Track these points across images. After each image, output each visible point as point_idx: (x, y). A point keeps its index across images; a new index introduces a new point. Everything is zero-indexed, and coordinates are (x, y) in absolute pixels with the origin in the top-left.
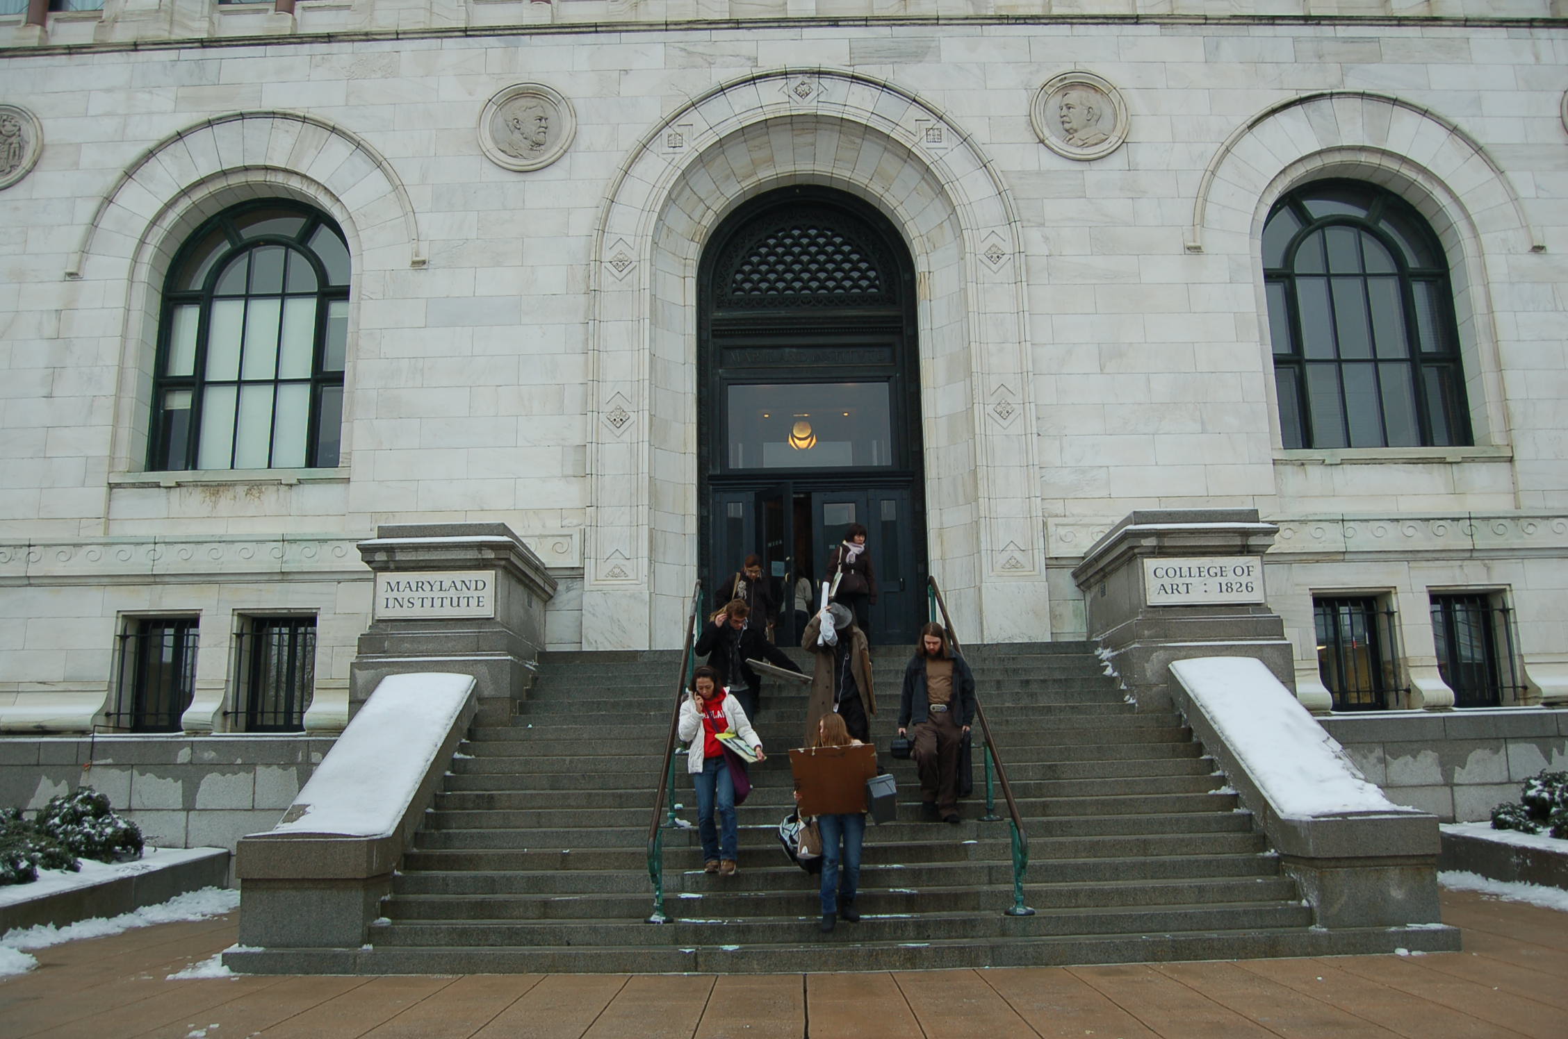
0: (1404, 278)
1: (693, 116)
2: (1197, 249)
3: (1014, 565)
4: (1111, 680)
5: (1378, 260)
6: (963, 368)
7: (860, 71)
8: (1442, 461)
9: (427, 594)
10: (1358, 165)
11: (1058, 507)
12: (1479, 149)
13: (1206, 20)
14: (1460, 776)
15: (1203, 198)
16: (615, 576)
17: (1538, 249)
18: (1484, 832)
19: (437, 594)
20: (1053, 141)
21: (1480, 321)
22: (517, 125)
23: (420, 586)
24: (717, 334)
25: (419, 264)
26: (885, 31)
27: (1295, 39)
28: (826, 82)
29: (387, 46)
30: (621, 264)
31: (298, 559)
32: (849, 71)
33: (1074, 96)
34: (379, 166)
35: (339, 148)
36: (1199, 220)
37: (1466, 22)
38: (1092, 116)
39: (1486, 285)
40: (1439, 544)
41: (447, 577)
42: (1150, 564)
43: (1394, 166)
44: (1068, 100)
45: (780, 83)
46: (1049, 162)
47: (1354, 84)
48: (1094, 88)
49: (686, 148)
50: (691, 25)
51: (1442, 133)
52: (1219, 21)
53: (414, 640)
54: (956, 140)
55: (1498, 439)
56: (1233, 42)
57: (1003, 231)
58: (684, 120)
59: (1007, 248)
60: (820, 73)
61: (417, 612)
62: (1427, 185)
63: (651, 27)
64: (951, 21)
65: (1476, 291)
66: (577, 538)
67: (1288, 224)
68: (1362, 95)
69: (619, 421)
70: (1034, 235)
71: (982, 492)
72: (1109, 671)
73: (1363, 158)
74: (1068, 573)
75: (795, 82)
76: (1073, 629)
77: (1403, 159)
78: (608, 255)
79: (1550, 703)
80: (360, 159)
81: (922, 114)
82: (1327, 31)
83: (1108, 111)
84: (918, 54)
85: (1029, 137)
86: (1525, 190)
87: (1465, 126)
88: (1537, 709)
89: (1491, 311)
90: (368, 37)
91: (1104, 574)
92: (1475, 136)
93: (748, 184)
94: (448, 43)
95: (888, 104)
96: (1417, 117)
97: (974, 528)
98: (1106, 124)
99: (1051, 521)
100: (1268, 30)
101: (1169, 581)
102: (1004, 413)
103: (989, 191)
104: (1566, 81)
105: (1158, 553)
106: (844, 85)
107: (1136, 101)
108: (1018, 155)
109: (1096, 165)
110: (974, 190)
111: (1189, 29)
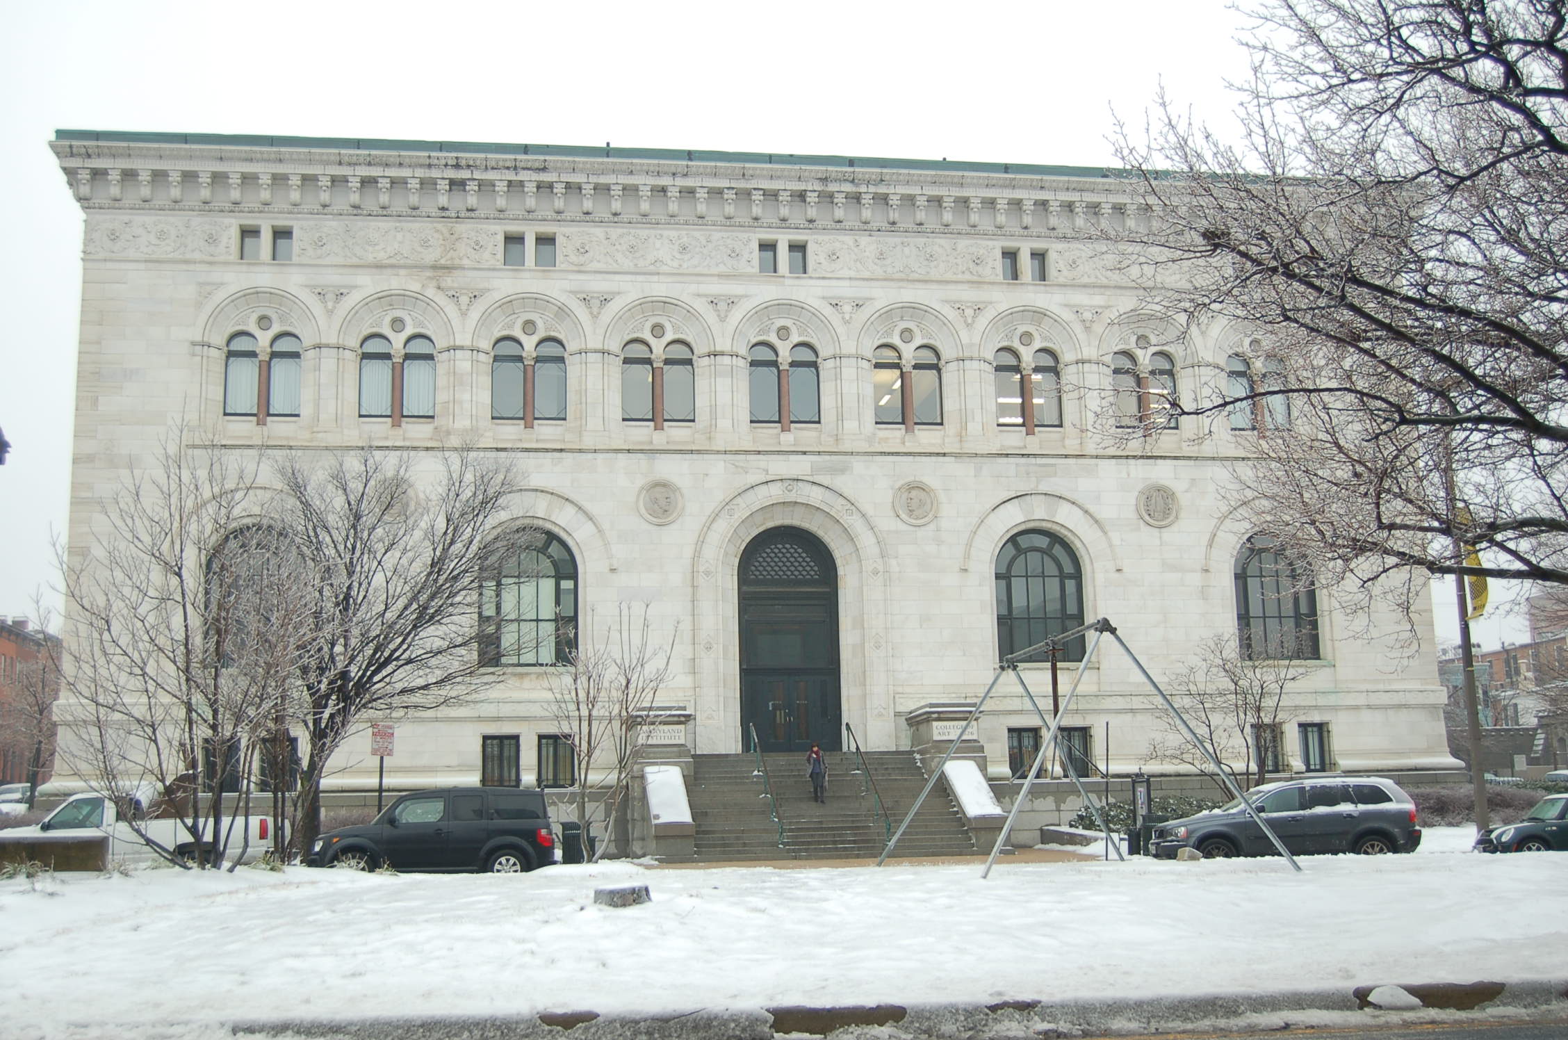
0: (1063, 577)
1: (739, 500)
2: (966, 570)
3: (880, 715)
4: (919, 767)
5: (1051, 568)
6: (860, 623)
7: (817, 479)
8: (1068, 669)
11: (900, 689)
12: (1096, 521)
13: (976, 455)
14: (1063, 807)
15: (969, 545)
16: (710, 719)
17: (1119, 570)
18: (1065, 829)
19: (662, 734)
20: (903, 516)
22: (655, 501)
24: (744, 599)
25: (613, 570)
26: (827, 458)
27: (1017, 465)
28: (800, 484)
29: (590, 456)
30: (707, 573)
32: (811, 479)
33: (914, 493)
34: (591, 519)
35: (570, 510)
36: (967, 556)
37: (1096, 457)
38: (921, 504)
39: (1094, 587)
41: (666, 728)
42: (935, 724)
43: (1058, 528)
44: (910, 496)
45: (779, 484)
46: (901, 526)
47: (1043, 488)
48: (923, 489)
49: (736, 517)
50: (737, 452)
51: (1080, 513)
52: (982, 456)
53: (654, 753)
54: (860, 515)
55: (1095, 659)
56: (989, 466)
57: (880, 560)
58: (735, 502)
59: (881, 569)
60: (798, 480)
61: (654, 742)
62: (1072, 539)
63: (718, 452)
64: (858, 454)
65: (1090, 589)
66: (693, 702)
67: (1011, 550)
68: (1046, 494)
69: (709, 648)
70: (893, 562)
71: (868, 683)
72: (919, 764)
73: (1044, 524)
74: (904, 718)
75: (786, 484)
76: (905, 745)
77: (1062, 525)
78: (701, 569)
79: (1104, 777)
80: (581, 516)
81: (844, 502)
82: (1032, 460)
83: (929, 501)
84: (843, 470)
85: (892, 514)
86: (1116, 541)
87: (1091, 510)
88: (1100, 779)
89: (1095, 600)
90: (580, 451)
91: (919, 723)
92: (1095, 515)
93: (761, 529)
94: (620, 455)
95: (829, 496)
96: (1070, 505)
97: (864, 697)
98: (928, 508)
99: (897, 696)
100: (1005, 460)
101: (942, 731)
102: (878, 647)
103: (873, 540)
104: (1140, 486)
105: (939, 719)
106: (808, 487)
107: (942, 497)
108: (887, 523)
109: (922, 528)
110: (866, 541)
111: (968, 460)
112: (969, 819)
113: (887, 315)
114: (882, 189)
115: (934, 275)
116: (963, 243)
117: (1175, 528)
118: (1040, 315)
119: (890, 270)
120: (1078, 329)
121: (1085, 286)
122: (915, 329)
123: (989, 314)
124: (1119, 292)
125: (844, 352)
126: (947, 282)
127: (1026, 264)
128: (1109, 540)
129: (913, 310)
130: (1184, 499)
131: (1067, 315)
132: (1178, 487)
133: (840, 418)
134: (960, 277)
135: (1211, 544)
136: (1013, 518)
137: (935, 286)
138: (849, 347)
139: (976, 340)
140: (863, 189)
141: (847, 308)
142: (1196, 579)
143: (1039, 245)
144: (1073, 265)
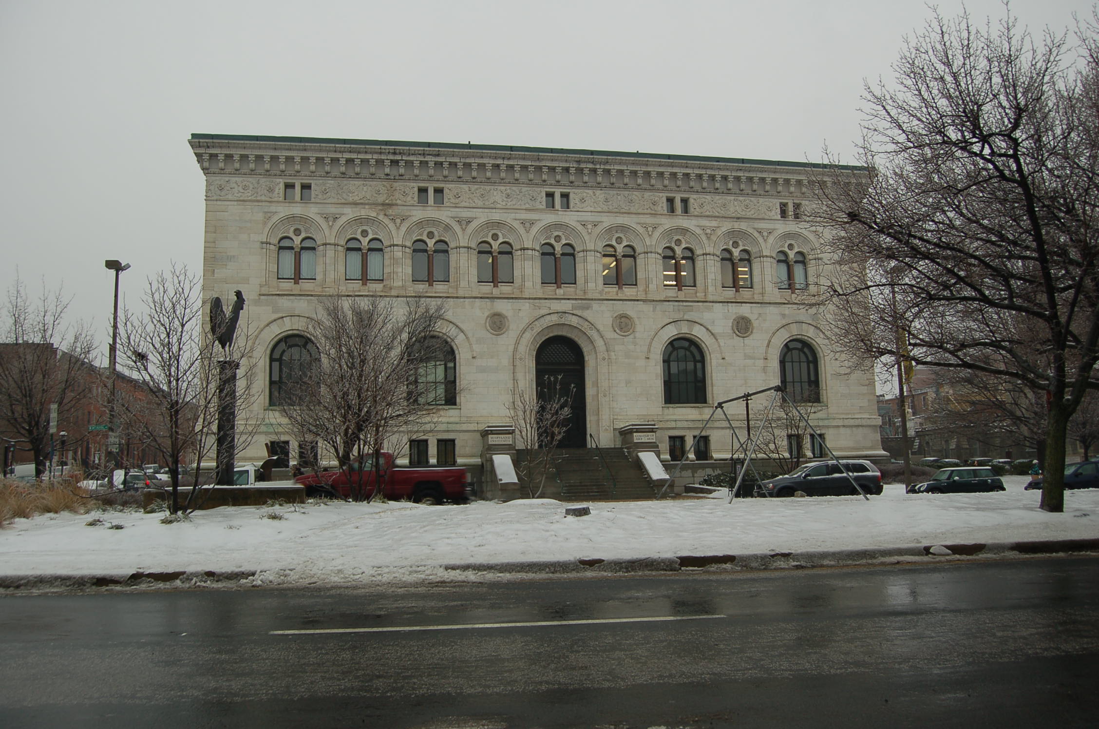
0: (695, 361)
1: (536, 323)
2: (648, 358)
3: (607, 430)
4: (626, 456)
5: (690, 357)
6: (596, 384)
7: (575, 312)
8: (699, 407)
9: (499, 439)
10: (687, 336)
11: (616, 417)
12: (712, 334)
13: (654, 301)
14: (696, 475)
15: (650, 344)
17: (723, 359)
18: (697, 486)
19: (501, 439)
20: (618, 331)
21: (709, 375)
22: (495, 323)
23: (497, 438)
24: (539, 372)
25: (473, 358)
26: (580, 301)
27: (674, 305)
28: (567, 315)
29: (462, 300)
30: (521, 359)
31: (451, 427)
32: (572, 312)
33: (623, 320)
34: (463, 332)
36: (649, 351)
37: (713, 302)
38: (627, 325)
39: (711, 367)
40: (695, 426)
41: (502, 436)
42: (635, 434)
43: (693, 337)
44: (621, 321)
45: (556, 315)
46: (617, 336)
47: (686, 317)
48: (627, 318)
49: (535, 331)
50: (535, 299)
51: (705, 330)
52: (657, 301)
53: (497, 448)
54: (596, 330)
55: (711, 402)
56: (659, 307)
57: (606, 353)
58: (534, 323)
59: (607, 357)
60: (565, 313)
61: (497, 443)
63: (526, 299)
66: (513, 423)
67: (670, 349)
68: (688, 320)
70: (613, 354)
71: (600, 414)
72: (626, 454)
74: (618, 431)
75: (560, 315)
76: (618, 445)
77: (696, 336)
78: (518, 357)
79: (715, 460)
80: (458, 330)
81: (588, 324)
82: (681, 303)
83: (630, 324)
84: (588, 308)
85: (612, 329)
86: (722, 344)
87: (710, 328)
88: (713, 462)
89: (712, 373)
90: (457, 297)
91: (626, 434)
92: (712, 331)
93: (547, 337)
94: (477, 300)
95: (581, 321)
96: (699, 326)
97: (598, 421)
98: (630, 327)
99: (615, 421)
100: (667, 303)
101: (638, 438)
102: (605, 396)
103: (603, 343)
104: (734, 317)
105: (636, 432)
106: (570, 316)
107: (637, 321)
108: (610, 334)
109: (627, 337)
110: (599, 343)
111: (649, 303)
112: (654, 481)
113: (610, 230)
114: (608, 167)
115: (633, 210)
116: (647, 194)
117: (751, 337)
118: (684, 231)
119: (611, 207)
120: (704, 238)
121: (708, 216)
122: (623, 237)
123: (660, 230)
124: (724, 219)
125: (588, 248)
126: (639, 214)
127: (678, 204)
128: (718, 343)
129: (623, 228)
130: (755, 324)
131: (698, 231)
132: (752, 317)
133: (586, 281)
134: (645, 211)
135: (768, 346)
136: (671, 332)
137: (633, 216)
138: (591, 246)
139: (654, 243)
140: (598, 166)
141: (590, 226)
142: (760, 363)
143: (685, 196)
144: (701, 206)
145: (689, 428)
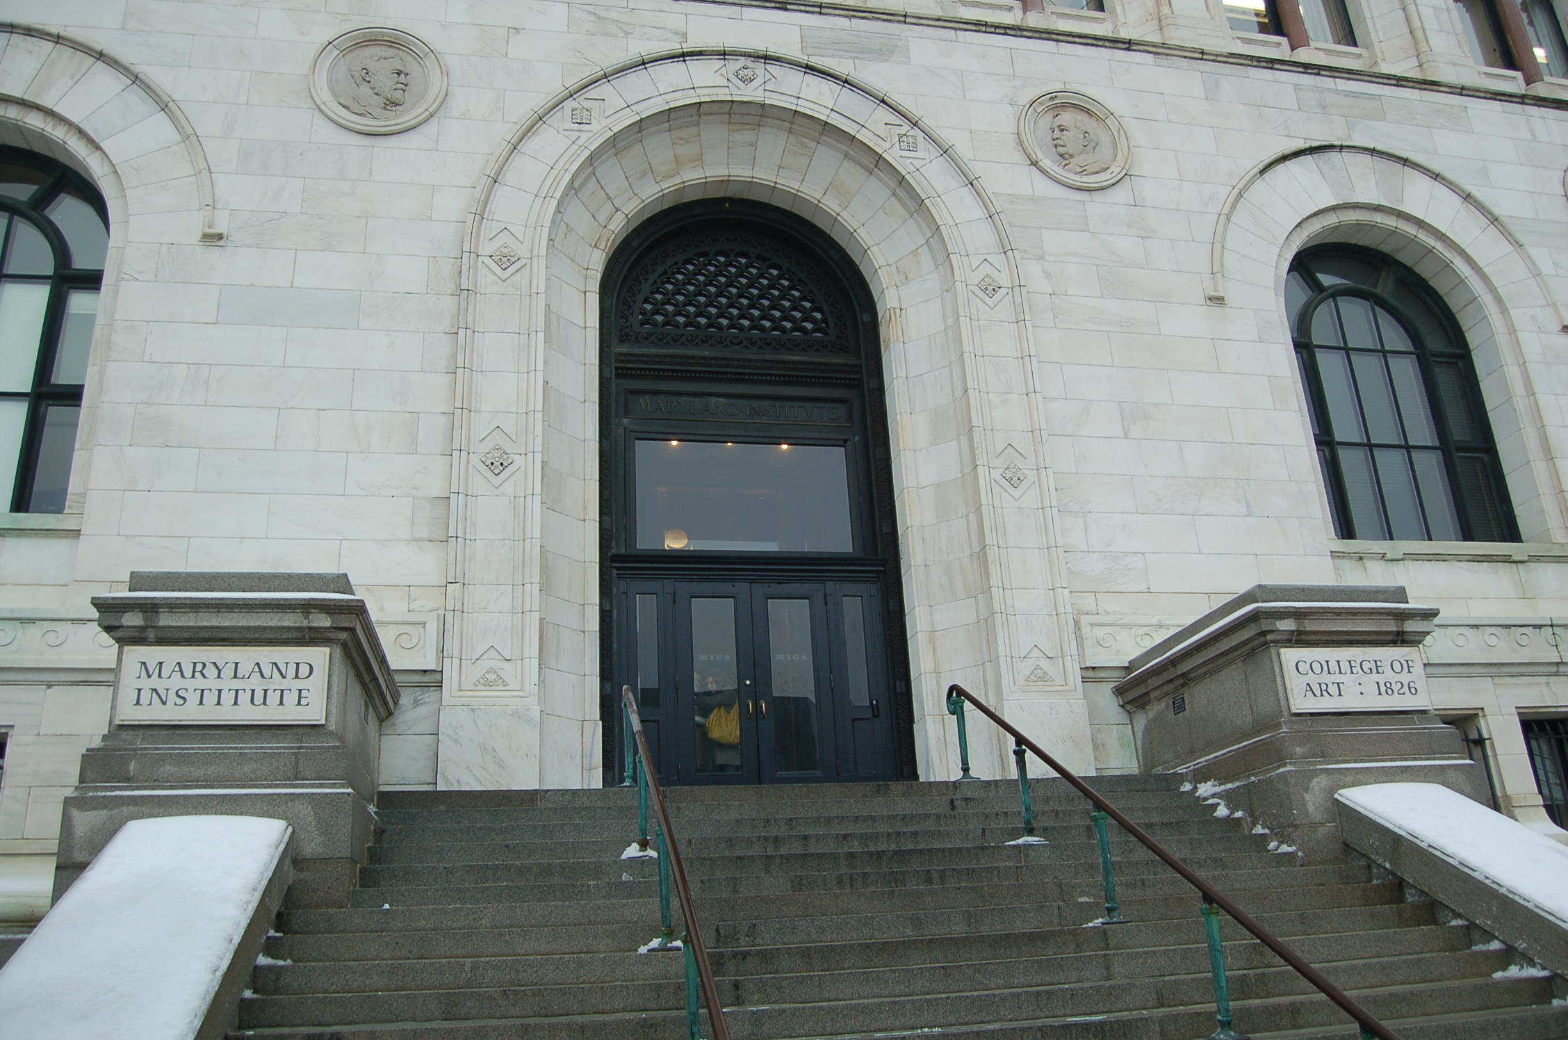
0: (1425, 358)
1: (604, 90)
2: (1218, 300)
3: (1039, 678)
4: (1229, 822)
5: (1395, 338)
6: (955, 423)
7: (815, 61)
8: (1507, 559)
9: (212, 682)
10: (1373, 226)
11: (1088, 602)
13: (1202, 55)
15: (1218, 244)
16: (488, 684)
19: (227, 683)
20: (1047, 164)
21: (1521, 403)
23: (198, 670)
24: (622, 373)
25: (213, 238)
26: (843, 23)
27: (1296, 87)
28: (774, 69)
30: (505, 260)
32: (803, 59)
33: (1067, 118)
34: (164, 108)
35: (106, 81)
36: (1217, 270)
37: (1463, 90)
38: (1088, 144)
39: (1523, 365)
40: (1524, 656)
41: (246, 656)
42: (1290, 655)
43: (1411, 230)
44: (1059, 121)
45: (717, 64)
46: (1045, 187)
48: (1088, 112)
49: (595, 126)
51: (1456, 201)
52: (1216, 58)
53: (183, 759)
54: (934, 152)
56: (1233, 82)
57: (997, 260)
58: (593, 93)
59: (1004, 280)
60: (766, 58)
62: (1448, 255)
64: (920, 20)
65: (1512, 372)
66: (432, 628)
68: (1372, 151)
69: (498, 466)
70: (1034, 268)
71: (995, 580)
72: (1222, 811)
73: (1379, 218)
75: (736, 64)
76: (1121, 764)
77: (1420, 223)
78: (486, 248)
80: (135, 97)
81: (892, 117)
82: (1327, 82)
83: (1105, 139)
84: (884, 53)
85: (1019, 157)
86: (1547, 268)
87: (1478, 194)
89: (1531, 392)
92: (1489, 207)
93: (669, 185)
95: (850, 101)
96: (1426, 181)
98: (1105, 151)
99: (1085, 620)
102: (1015, 480)
103: (979, 212)
105: (1300, 639)
106: (794, 75)
107: (1136, 132)
108: (1008, 176)
109: (1097, 196)
110: (957, 212)
111: (1185, 63)
128: (1530, 261)
145: (1496, 669)
